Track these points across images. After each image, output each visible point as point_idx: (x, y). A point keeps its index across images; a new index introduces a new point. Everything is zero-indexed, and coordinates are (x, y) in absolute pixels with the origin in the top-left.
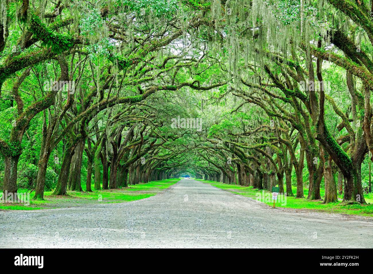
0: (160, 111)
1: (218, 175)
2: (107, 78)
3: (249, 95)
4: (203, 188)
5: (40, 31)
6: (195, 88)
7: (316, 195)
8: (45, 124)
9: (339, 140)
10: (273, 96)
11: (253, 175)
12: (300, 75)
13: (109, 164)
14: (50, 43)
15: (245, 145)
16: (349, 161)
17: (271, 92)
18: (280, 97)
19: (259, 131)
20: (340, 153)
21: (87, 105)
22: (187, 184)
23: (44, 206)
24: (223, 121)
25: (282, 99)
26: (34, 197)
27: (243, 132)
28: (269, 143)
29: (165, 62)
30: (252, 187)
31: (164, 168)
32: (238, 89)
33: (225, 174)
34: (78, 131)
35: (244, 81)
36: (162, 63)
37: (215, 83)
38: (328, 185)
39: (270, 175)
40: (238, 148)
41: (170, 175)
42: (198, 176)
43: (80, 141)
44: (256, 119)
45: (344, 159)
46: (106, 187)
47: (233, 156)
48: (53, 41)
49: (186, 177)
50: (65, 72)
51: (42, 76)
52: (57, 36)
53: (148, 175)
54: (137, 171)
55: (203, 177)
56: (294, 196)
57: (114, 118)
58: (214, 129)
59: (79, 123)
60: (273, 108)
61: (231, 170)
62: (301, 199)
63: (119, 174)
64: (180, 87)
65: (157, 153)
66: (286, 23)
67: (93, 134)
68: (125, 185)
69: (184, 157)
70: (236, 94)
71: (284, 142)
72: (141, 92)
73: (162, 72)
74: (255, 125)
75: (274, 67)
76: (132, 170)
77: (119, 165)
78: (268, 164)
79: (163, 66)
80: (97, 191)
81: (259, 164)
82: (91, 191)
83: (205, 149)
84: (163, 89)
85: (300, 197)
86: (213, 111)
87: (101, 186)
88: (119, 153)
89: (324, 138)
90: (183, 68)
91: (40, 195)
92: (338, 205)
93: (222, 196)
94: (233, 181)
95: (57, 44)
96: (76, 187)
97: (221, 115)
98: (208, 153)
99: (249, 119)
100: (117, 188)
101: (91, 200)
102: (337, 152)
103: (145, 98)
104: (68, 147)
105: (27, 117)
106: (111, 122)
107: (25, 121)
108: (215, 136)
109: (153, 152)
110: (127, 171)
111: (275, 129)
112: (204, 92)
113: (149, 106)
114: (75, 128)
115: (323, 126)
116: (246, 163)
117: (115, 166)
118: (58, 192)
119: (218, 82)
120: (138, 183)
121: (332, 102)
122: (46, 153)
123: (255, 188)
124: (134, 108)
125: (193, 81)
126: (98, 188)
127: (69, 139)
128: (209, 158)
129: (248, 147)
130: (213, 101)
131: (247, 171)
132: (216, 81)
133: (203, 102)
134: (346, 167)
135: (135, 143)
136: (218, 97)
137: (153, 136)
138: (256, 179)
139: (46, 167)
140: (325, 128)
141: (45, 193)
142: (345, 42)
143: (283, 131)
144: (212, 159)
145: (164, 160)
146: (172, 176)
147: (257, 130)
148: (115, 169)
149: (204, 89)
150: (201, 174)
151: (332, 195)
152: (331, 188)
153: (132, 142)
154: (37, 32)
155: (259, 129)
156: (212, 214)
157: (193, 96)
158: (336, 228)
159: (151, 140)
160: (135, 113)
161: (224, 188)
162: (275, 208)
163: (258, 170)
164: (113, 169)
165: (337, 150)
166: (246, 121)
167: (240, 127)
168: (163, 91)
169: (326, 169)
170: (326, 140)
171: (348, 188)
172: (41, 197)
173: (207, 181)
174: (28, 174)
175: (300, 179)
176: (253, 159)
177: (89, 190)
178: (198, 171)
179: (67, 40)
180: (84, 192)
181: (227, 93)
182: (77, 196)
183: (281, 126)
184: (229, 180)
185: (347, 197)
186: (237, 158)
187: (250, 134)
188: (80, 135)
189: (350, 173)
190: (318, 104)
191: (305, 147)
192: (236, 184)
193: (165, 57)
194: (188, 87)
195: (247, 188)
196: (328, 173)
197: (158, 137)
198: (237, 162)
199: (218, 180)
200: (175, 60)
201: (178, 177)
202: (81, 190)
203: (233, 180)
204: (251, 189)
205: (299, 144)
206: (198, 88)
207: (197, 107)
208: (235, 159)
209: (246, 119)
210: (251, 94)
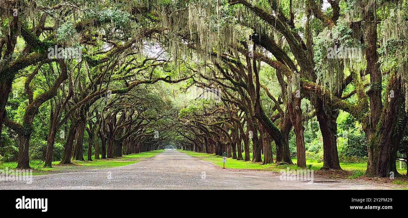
0: (142, 99)
1: (192, 146)
2: (100, 75)
3: (208, 86)
4: (178, 156)
5: (30, 39)
6: (167, 81)
7: (258, 158)
8: (52, 110)
9: (273, 117)
10: (225, 86)
11: (215, 145)
12: (241, 70)
13: (106, 139)
14: (38, 48)
15: (207, 123)
16: (279, 132)
17: (224, 83)
18: (230, 86)
19: (216, 112)
20: (272, 127)
21: (85, 96)
22: (169, 153)
23: (50, 172)
24: (190, 105)
25: (231, 88)
26: (44, 166)
27: (204, 113)
28: (224, 121)
29: (144, 62)
30: (215, 154)
31: (152, 142)
32: (200, 81)
33: (196, 145)
34: (78, 115)
35: (204, 75)
36: (142, 63)
37: (183, 77)
38: (266, 151)
39: (226, 145)
40: (202, 125)
41: (157, 147)
42: (179, 148)
43: (80, 122)
44: (214, 104)
45: (276, 131)
46: (104, 157)
47: (201, 131)
48: (40, 46)
49: (170, 148)
50: (64, 71)
51: (49, 74)
52: (43, 42)
53: (139, 147)
54: (130, 144)
55: (182, 148)
56: (243, 160)
57: (108, 105)
58: (183, 112)
59: (79, 109)
60: (226, 95)
61: (200, 142)
62: (248, 162)
63: (115, 146)
64: (156, 81)
65: (145, 131)
66: (214, 30)
67: (92, 117)
68: (120, 156)
69: (166, 134)
70: (199, 85)
71: (235, 120)
72: (127, 85)
73: (140, 70)
74: (213, 108)
75: (224, 65)
76: (126, 144)
77: (115, 141)
78: (226, 136)
79: (143, 65)
80: (96, 160)
81: (219, 137)
82: (91, 160)
83: (180, 127)
84: (144, 82)
85: (248, 161)
86: (183, 98)
87: (100, 156)
88: (114, 131)
89: (260, 116)
90: (159, 67)
91: (49, 164)
92: (272, 165)
93: (190, 161)
94: (202, 151)
95: (43, 48)
96: (79, 157)
97: (188, 101)
98: (183, 130)
99: (209, 104)
100: (113, 158)
101: (89, 166)
102: (271, 126)
103: (130, 89)
104: (72, 127)
105: (36, 105)
106: (105, 108)
107: (34, 108)
108: (184, 117)
109: (141, 130)
110: (121, 145)
111: (228, 111)
112: (175, 84)
113: (134, 96)
114: (77, 113)
115: (259, 107)
116: (210, 137)
117: (111, 141)
118: (64, 161)
119: (185, 77)
120: (131, 154)
121: (266, 90)
122: (53, 132)
123: (216, 155)
124: (123, 98)
125: (166, 77)
126: (97, 158)
127: (72, 121)
128: (184, 134)
129: (209, 124)
130: (182, 91)
131: (211, 143)
132: (184, 76)
133: (174, 92)
134: (277, 137)
135: (126, 123)
136: (185, 88)
137: (140, 118)
138: (217, 148)
139: (53, 143)
140: (261, 109)
141: (53, 163)
142: (270, 44)
143: (234, 112)
144: (186, 134)
145: (150, 136)
146: (158, 148)
147: (215, 112)
148: (111, 143)
149: (174, 82)
150: (180, 146)
151: (269, 159)
152: (268, 153)
153: (124, 123)
154: (27, 39)
155: (216, 111)
156: (174, 174)
157: (167, 88)
158: (263, 181)
159: (138, 121)
160: (124, 102)
161: (194, 156)
162: (225, 168)
163: (218, 141)
164: (109, 143)
165: (270, 125)
166: (207, 105)
167: (203, 110)
168: (144, 84)
169: (264, 139)
170: (262, 117)
171: (279, 153)
172: (50, 166)
173: (184, 151)
174: (43, 149)
175: (247, 147)
176: (215, 133)
177: (90, 159)
178: (178, 144)
179: (51, 45)
180: (85, 161)
181: (191, 85)
182: (79, 164)
183: (233, 109)
184: (199, 150)
185: (278, 159)
186: (204, 133)
187: (209, 115)
188: (79, 118)
189: (280, 141)
190: (255, 91)
191: (249, 123)
192: (205, 152)
193: (145, 59)
194: (162, 81)
195: (211, 155)
196: (266, 142)
197: (143, 119)
198: (204, 136)
199: (192, 150)
200: (152, 61)
201: (163, 149)
202: (83, 160)
203: (202, 149)
204: (214, 155)
205: (246, 122)
206: (170, 82)
207: (171, 95)
208: (202, 134)
209: (206, 103)
210: (209, 85)
